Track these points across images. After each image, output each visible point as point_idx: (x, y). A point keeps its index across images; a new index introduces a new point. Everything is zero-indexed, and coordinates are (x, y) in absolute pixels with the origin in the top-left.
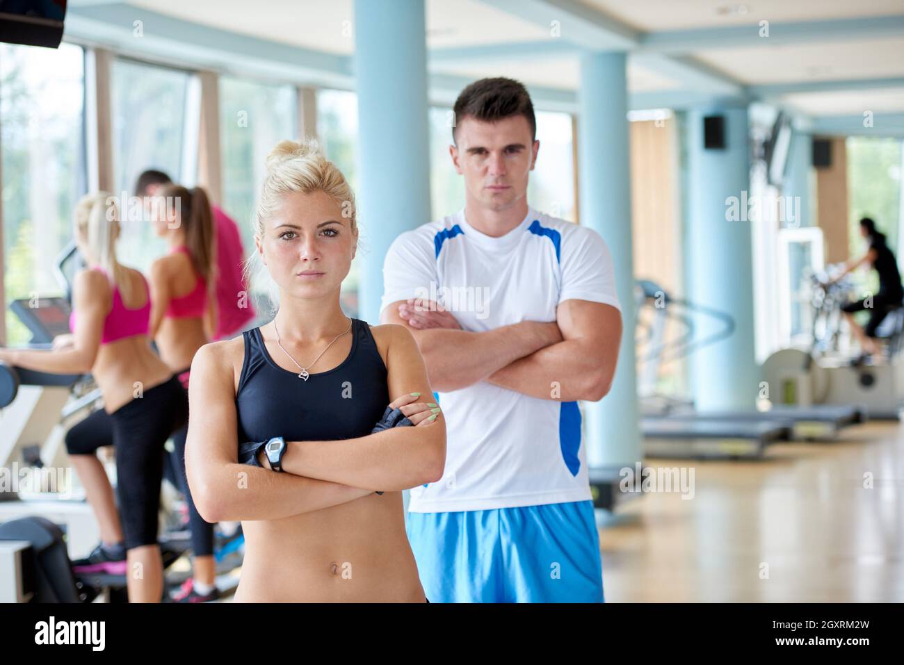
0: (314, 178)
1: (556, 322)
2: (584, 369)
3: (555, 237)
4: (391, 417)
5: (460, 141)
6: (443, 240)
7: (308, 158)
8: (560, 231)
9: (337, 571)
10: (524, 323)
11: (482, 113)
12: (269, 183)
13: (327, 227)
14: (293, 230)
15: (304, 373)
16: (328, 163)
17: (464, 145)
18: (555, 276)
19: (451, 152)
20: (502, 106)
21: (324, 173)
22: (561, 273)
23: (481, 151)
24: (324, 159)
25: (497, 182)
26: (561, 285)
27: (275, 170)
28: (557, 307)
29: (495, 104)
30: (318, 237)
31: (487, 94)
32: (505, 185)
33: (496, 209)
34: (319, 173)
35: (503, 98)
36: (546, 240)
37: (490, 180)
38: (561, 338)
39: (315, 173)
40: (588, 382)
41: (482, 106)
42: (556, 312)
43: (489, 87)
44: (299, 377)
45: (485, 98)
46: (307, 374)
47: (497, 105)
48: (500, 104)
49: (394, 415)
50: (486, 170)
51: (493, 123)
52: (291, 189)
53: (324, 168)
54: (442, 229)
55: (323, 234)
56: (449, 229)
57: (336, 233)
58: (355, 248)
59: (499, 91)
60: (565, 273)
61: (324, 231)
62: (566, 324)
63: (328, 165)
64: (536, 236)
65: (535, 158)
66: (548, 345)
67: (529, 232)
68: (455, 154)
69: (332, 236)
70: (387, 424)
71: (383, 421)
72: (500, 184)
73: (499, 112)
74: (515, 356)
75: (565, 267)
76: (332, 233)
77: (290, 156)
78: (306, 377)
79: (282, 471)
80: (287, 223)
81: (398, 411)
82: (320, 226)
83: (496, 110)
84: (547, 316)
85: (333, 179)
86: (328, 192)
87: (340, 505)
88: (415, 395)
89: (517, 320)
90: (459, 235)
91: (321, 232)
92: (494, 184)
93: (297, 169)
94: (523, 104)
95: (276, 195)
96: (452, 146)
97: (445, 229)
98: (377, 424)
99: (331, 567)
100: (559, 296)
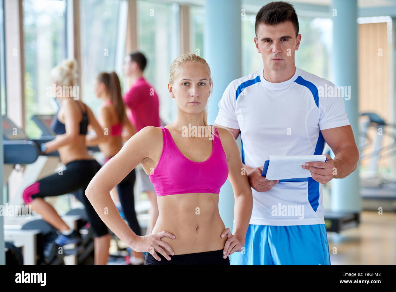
5: (258, 35)
11: (268, 20)
17: (261, 37)
19: (255, 41)
20: (278, 17)
23: (268, 40)
25: (276, 57)
29: (275, 15)
31: (271, 11)
32: (281, 58)
35: (279, 12)
37: (273, 55)
41: (268, 17)
43: (273, 7)
45: (270, 13)
48: (278, 15)
50: (271, 50)
51: (274, 26)
59: (277, 9)
67: (295, 83)
68: (257, 42)
72: (278, 58)
83: (275, 19)
92: (274, 57)
94: (289, 15)
96: (255, 38)
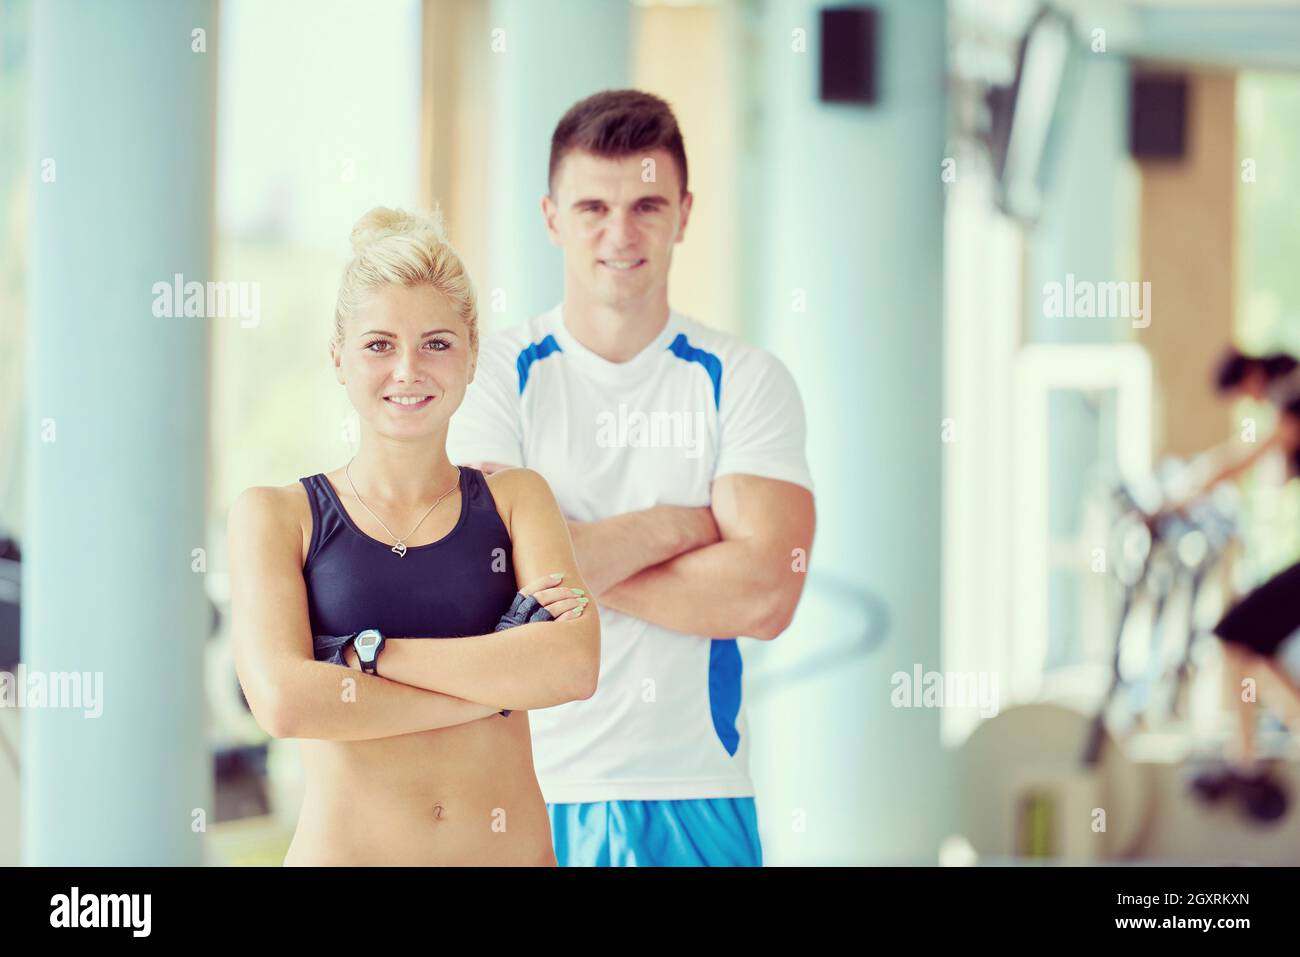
0: (420, 266)
1: (709, 509)
2: (754, 588)
3: (712, 365)
4: (523, 608)
5: (560, 190)
6: (530, 361)
7: (413, 237)
8: (722, 356)
9: (442, 815)
10: (659, 509)
11: (601, 143)
12: (355, 270)
13: (434, 337)
14: (388, 339)
15: (399, 545)
16: (442, 245)
17: (570, 197)
18: (709, 432)
19: (544, 206)
20: (633, 132)
21: (434, 259)
22: (720, 428)
23: (595, 207)
24: (437, 239)
26: (719, 446)
27: (365, 252)
28: (711, 485)
29: (623, 129)
30: (420, 350)
31: (608, 114)
33: (618, 305)
34: (428, 260)
35: (635, 121)
36: (697, 368)
38: (718, 537)
39: (423, 260)
40: (760, 609)
41: (601, 132)
42: (711, 491)
43: (613, 103)
44: (393, 550)
45: (606, 119)
46: (403, 547)
47: (624, 131)
48: (631, 128)
49: (527, 605)
50: (602, 236)
51: (618, 160)
52: (387, 280)
53: (435, 253)
54: (527, 344)
55: (428, 346)
56: (538, 342)
57: (447, 346)
58: (473, 366)
59: (628, 110)
60: (728, 428)
61: (430, 342)
62: (726, 515)
63: (441, 248)
64: (681, 362)
65: (684, 223)
66: (698, 547)
67: (670, 354)
68: (550, 210)
69: (441, 349)
70: (517, 617)
71: (510, 613)
73: (628, 143)
74: (643, 563)
75: (728, 419)
76: (441, 346)
77: (388, 231)
78: (402, 552)
79: (375, 673)
80: (376, 329)
81: (532, 600)
82: (425, 335)
83: (622, 141)
84: (696, 497)
85: (447, 269)
86: (439, 286)
87: (455, 726)
88: (557, 577)
89: (648, 502)
90: (555, 355)
91: (426, 344)
93: (396, 252)
94: (666, 133)
95: (366, 286)
96: (546, 196)
97: (532, 345)
98: (503, 617)
99: (436, 808)
100: (715, 465)
